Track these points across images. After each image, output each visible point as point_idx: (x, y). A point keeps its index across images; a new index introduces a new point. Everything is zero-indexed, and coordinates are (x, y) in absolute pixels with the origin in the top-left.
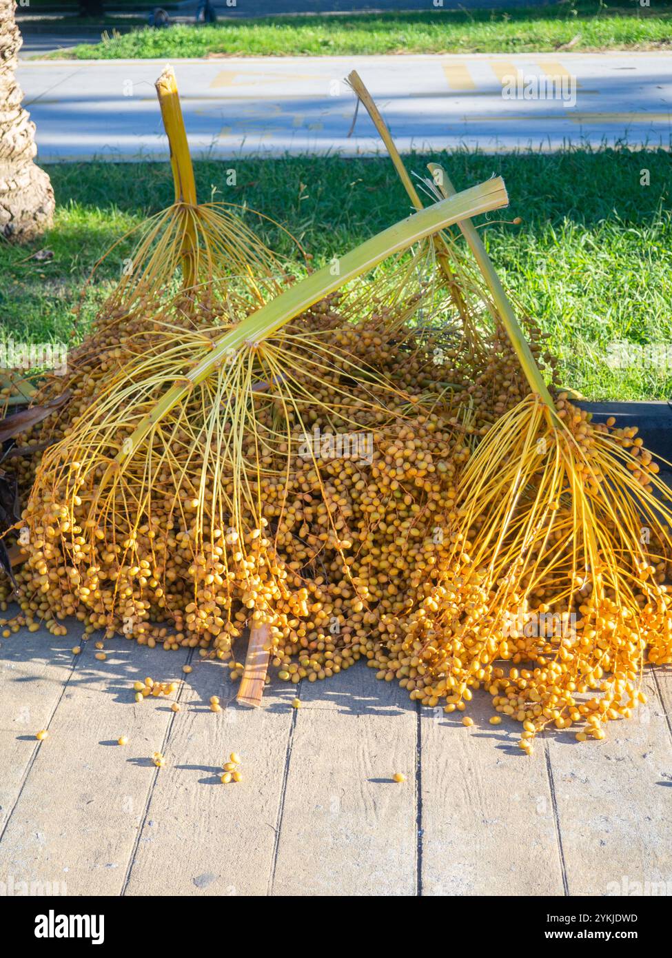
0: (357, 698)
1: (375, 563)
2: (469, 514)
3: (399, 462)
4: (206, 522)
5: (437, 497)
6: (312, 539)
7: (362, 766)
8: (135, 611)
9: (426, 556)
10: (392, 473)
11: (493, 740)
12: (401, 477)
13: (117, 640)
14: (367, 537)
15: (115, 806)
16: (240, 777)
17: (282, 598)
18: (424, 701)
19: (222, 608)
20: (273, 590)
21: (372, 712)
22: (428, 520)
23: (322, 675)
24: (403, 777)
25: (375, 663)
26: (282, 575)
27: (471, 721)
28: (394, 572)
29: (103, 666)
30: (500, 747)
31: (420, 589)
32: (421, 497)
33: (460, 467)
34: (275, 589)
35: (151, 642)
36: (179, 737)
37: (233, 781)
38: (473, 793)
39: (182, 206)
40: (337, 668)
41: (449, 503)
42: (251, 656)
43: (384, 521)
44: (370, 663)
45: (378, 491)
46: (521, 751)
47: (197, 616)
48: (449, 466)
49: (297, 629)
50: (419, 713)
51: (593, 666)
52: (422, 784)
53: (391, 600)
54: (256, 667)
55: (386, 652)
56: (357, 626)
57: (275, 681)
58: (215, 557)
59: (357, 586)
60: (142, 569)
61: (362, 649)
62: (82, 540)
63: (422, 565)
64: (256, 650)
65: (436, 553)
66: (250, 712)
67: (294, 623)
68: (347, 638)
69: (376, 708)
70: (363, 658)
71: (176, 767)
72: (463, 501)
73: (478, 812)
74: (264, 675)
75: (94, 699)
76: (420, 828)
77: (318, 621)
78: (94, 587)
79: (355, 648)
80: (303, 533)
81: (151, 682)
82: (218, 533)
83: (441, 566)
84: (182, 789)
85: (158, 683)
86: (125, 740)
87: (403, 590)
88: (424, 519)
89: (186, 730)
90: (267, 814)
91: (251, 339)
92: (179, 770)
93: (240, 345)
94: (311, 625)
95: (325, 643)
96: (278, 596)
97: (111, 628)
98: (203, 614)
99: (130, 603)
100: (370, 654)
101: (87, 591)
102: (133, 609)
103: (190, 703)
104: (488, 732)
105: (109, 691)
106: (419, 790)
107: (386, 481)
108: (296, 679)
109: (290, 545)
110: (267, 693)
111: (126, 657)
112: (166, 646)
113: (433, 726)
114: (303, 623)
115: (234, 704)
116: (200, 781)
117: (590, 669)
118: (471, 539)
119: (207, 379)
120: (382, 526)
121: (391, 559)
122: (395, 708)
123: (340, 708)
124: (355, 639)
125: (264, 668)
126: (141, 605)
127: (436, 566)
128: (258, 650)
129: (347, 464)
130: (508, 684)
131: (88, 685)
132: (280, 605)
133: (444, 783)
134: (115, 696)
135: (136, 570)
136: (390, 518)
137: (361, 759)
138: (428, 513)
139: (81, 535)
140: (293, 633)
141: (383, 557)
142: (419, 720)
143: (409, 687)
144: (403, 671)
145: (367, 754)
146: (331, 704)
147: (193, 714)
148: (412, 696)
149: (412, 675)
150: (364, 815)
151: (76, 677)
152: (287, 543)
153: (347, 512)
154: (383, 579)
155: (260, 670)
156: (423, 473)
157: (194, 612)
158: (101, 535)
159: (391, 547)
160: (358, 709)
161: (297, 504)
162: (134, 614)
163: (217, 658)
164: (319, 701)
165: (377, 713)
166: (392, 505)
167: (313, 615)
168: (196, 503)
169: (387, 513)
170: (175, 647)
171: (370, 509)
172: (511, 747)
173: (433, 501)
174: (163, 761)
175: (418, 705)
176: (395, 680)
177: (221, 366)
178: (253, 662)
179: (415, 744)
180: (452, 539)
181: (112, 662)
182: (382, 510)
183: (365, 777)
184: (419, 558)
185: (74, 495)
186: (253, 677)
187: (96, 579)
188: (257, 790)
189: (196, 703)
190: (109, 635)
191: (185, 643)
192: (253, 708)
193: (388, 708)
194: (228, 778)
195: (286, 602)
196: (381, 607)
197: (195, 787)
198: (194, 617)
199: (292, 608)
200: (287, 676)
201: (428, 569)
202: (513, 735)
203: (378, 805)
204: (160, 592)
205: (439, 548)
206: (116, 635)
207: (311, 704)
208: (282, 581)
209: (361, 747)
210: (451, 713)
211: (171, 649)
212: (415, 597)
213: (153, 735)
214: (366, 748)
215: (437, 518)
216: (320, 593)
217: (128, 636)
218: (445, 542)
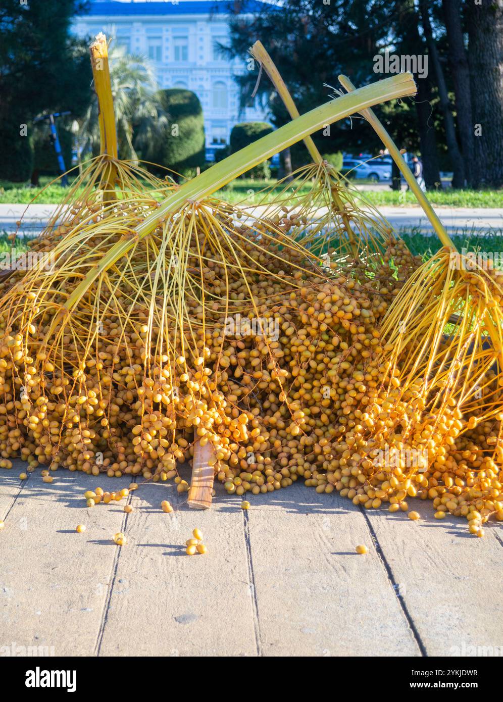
0: (302, 504)
1: (307, 397)
2: (397, 346)
3: (327, 306)
5: (362, 337)
6: (247, 378)
7: (322, 544)
8: (83, 437)
9: (357, 385)
10: (321, 316)
11: (442, 529)
12: (329, 321)
13: (61, 472)
14: (300, 373)
15: (82, 570)
16: (205, 549)
17: (223, 423)
18: (367, 505)
19: (168, 427)
20: (214, 415)
21: (318, 512)
22: (354, 358)
23: (264, 488)
24: (366, 549)
25: (313, 481)
26: (222, 404)
27: (418, 515)
28: (326, 402)
29: (49, 485)
30: (449, 533)
31: (351, 416)
32: (348, 337)
34: (217, 415)
35: (96, 470)
36: (135, 528)
37: (198, 553)
38: (437, 561)
39: (106, 157)
40: (278, 484)
41: (375, 341)
42: (196, 471)
43: (315, 359)
44: (308, 482)
45: (308, 335)
46: (472, 534)
47: (143, 439)
48: (371, 313)
49: (237, 452)
50: (364, 513)
52: (385, 554)
53: (324, 429)
54: (203, 478)
55: (322, 471)
56: (293, 451)
57: (221, 491)
58: (162, 379)
59: (293, 411)
60: (90, 399)
61: (300, 469)
62: (34, 370)
63: (353, 393)
64: (201, 466)
65: (365, 383)
66: (202, 512)
67: (234, 446)
68: (284, 461)
69: (323, 510)
70: (301, 479)
71: (139, 545)
72: (389, 334)
73: (447, 572)
74: (211, 484)
75: (46, 506)
76: (394, 583)
77: (257, 445)
78: (43, 415)
79: (293, 469)
80: (238, 373)
81: (101, 492)
82: (165, 358)
83: (370, 394)
84: (147, 559)
85: (108, 493)
86: (83, 528)
87: (334, 419)
88: (350, 358)
89: (141, 523)
90: (238, 575)
91: (193, 198)
92: (141, 547)
93: (182, 203)
94: (250, 448)
95: (264, 464)
96: (220, 421)
97: (56, 459)
98: (149, 437)
99: (76, 431)
100: (307, 474)
101: (36, 420)
102: (80, 436)
103: (141, 508)
104: (437, 524)
105: (59, 500)
106: (383, 558)
107: (315, 324)
108: (241, 491)
109: (226, 385)
110: (214, 501)
111: (73, 481)
112: (110, 473)
113: (380, 522)
114: (243, 448)
115: (185, 507)
116: (165, 554)
118: (400, 366)
120: (313, 364)
121: (323, 391)
122: (340, 510)
123: (288, 510)
124: (292, 462)
125: (211, 479)
126: (87, 433)
127: (366, 394)
128: (204, 464)
130: (445, 491)
131: (38, 497)
132: (222, 429)
133: (407, 554)
134: (67, 504)
135: (83, 399)
136: (320, 357)
137: (319, 540)
138: (354, 352)
139: (33, 365)
140: (234, 455)
141: (314, 390)
142: (366, 517)
143: (350, 495)
144: (344, 480)
145: (324, 538)
146: (279, 508)
147: (145, 515)
148: (355, 501)
149: (352, 484)
150: (335, 574)
151: (26, 492)
152: (223, 383)
153: (280, 353)
154: (316, 410)
155: (208, 480)
156: (350, 316)
157: (140, 435)
158: (51, 367)
159: (323, 381)
160: (308, 511)
161: (231, 350)
162: (80, 441)
163: (160, 480)
164: (267, 506)
165: (325, 512)
166: (322, 344)
167: (251, 441)
168: (145, 328)
169: (317, 353)
170: (118, 474)
171: (301, 348)
172: (461, 533)
173: (359, 341)
174: (125, 540)
175: (361, 507)
176: (335, 492)
177: (165, 221)
178: (199, 475)
179: (368, 530)
180: (381, 369)
181: (58, 484)
182: (313, 348)
183: (326, 551)
184: (350, 387)
185: (29, 323)
186: (201, 486)
187: (45, 408)
188: (223, 559)
189: (146, 508)
190: (54, 467)
191: (128, 470)
192: (204, 509)
193: (334, 510)
194: (193, 550)
195: (227, 427)
196: (314, 436)
197: (160, 559)
198: (140, 439)
199: (232, 433)
200: (233, 488)
201: (358, 397)
202: (458, 526)
203: (347, 568)
204: (105, 422)
205: (369, 377)
206: (60, 467)
207: (259, 507)
208: (222, 409)
209: (316, 533)
210: (395, 512)
211: (114, 476)
212: (347, 425)
213: (110, 526)
214: (321, 533)
215: (365, 354)
216: (257, 422)
217: (72, 467)
218: (374, 372)
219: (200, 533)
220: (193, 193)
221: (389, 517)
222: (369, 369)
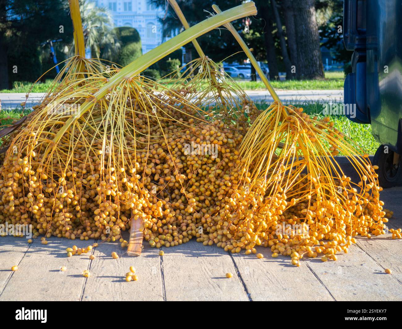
0: (195, 252)
1: (197, 190)
2: (249, 159)
3: (208, 137)
5: (228, 155)
6: (162, 180)
7: (206, 273)
8: (65, 217)
9: (226, 182)
11: (276, 263)
13: (53, 238)
14: (192, 176)
15: (63, 292)
16: (137, 278)
17: (148, 207)
18: (233, 251)
19: (115, 210)
20: (142, 202)
21: (204, 256)
22: (224, 167)
23: (173, 244)
24: (231, 275)
25: (201, 239)
26: (147, 195)
27: (262, 256)
28: (208, 193)
29: (46, 245)
30: (280, 265)
31: (223, 201)
33: (239, 143)
34: (144, 202)
35: (73, 237)
36: (96, 267)
37: (133, 280)
38: (273, 281)
39: (78, 57)
40: (181, 241)
41: (236, 157)
42: (132, 235)
43: (201, 168)
44: (198, 240)
46: (294, 265)
47: (101, 217)
48: (234, 141)
49: (156, 223)
50: (231, 256)
51: (325, 225)
52: (243, 278)
53: (207, 209)
54: (136, 238)
55: (207, 233)
56: (189, 222)
57: (147, 246)
58: (111, 181)
59: (189, 199)
60: (69, 195)
61: (194, 232)
62: (35, 178)
63: (224, 187)
64: (135, 232)
65: (231, 181)
66: (135, 258)
67: (154, 219)
68: (184, 228)
69: (207, 255)
70: (194, 238)
71: (98, 277)
72: (244, 153)
73: (279, 286)
74: (141, 242)
75: (43, 257)
76: (247, 293)
77: (168, 219)
78: (41, 205)
79: (190, 232)
80: (156, 178)
81: (76, 248)
82: (113, 169)
83: (234, 188)
84: (102, 285)
85: (80, 249)
86: (65, 268)
87: (213, 203)
88: (222, 168)
89: (100, 265)
90: (156, 291)
91: (128, 76)
92: (99, 278)
93: (121, 80)
94: (164, 221)
95: (173, 230)
96: (146, 205)
97: (50, 231)
98: (104, 216)
99: (61, 214)
100: (198, 235)
101: (37, 208)
102: (63, 217)
103: (99, 257)
104: (272, 260)
105: (51, 254)
106: (242, 280)
108: (159, 245)
109: (149, 185)
110: (142, 252)
111: (60, 243)
112: (82, 238)
113: (240, 260)
114: (160, 221)
115: (126, 255)
116: (113, 281)
117: (324, 226)
118: (251, 171)
119: (102, 98)
120: (200, 171)
121: (206, 186)
122: (217, 254)
123: (187, 255)
124: (189, 228)
125: (141, 239)
126: (68, 215)
127: (231, 187)
128: (137, 231)
129: (178, 143)
130: (278, 241)
131: (39, 252)
132: (147, 210)
133: (255, 277)
134: (56, 256)
135: (65, 195)
136: (204, 167)
137: (204, 271)
138: (224, 164)
139: (35, 175)
140: (155, 225)
141: (201, 186)
142: (232, 258)
143: (223, 246)
144: (219, 238)
145: (207, 270)
146: (181, 254)
147: (102, 261)
148: (226, 249)
149: (224, 240)
150: (213, 289)
151: (30, 250)
152: (148, 184)
153: (180, 166)
154: (202, 198)
155: (139, 239)
156: (221, 143)
157: (99, 214)
158: (45, 177)
159: (206, 181)
160: (197, 255)
161: (152, 165)
162: (63, 220)
163: (111, 241)
164: (174, 253)
165: (208, 256)
166: (205, 160)
167: (165, 217)
168: (101, 152)
169: (202, 165)
170: (87, 238)
171: (193, 162)
172: (287, 265)
173: (227, 157)
174: (89, 274)
175: (229, 252)
176: (214, 244)
177: (112, 90)
178: (134, 237)
179: (233, 265)
180: (239, 173)
181: (51, 245)
182: (200, 162)
183: (209, 277)
184: (222, 184)
185: (32, 150)
186: (135, 244)
187: (42, 201)
188: (147, 284)
189: (103, 257)
190: (48, 235)
191: (92, 236)
192: (137, 256)
193: (213, 254)
194: (129, 278)
195: (150, 209)
196: (201, 213)
197: (110, 284)
198: (99, 217)
199: (153, 212)
200: (154, 244)
201: (227, 189)
202: (286, 261)
203: (220, 286)
204: (78, 208)
205: (233, 178)
206: (52, 236)
207: (170, 254)
208: (147, 199)
209: (203, 267)
210: (249, 255)
211: (84, 240)
212: (220, 206)
213: (81, 267)
214: (206, 268)
215: (230, 164)
216: (168, 206)
217: (59, 235)
218: (236, 175)
219: (134, 269)
220: (128, 73)
221: (245, 257)
222: (233, 173)
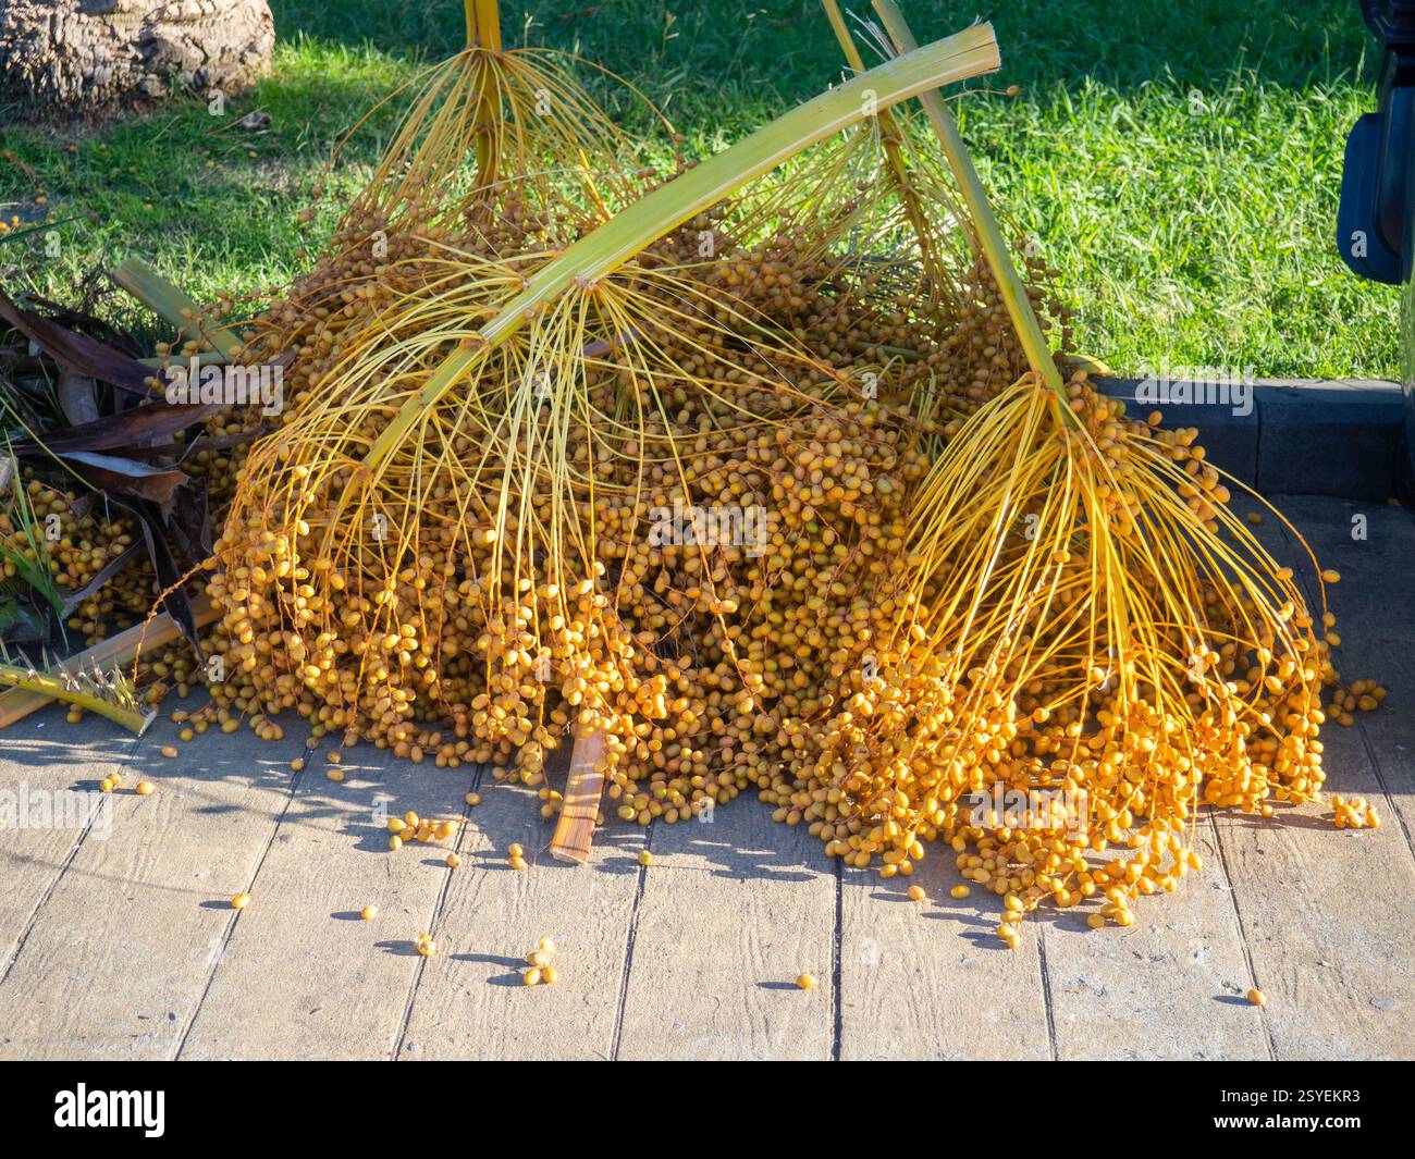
0: (742, 851)
1: (774, 637)
2: (927, 561)
3: (816, 476)
4: (507, 564)
5: (875, 533)
6: (674, 596)
7: (748, 961)
8: (394, 702)
9: (856, 627)
10: (805, 494)
11: (956, 924)
12: (819, 501)
13: (362, 750)
14: (762, 596)
15: (355, 1017)
16: (554, 976)
17: (626, 689)
18: (847, 859)
19: (529, 702)
20: (611, 676)
21: (764, 874)
22: (859, 569)
23: (686, 813)
24: (812, 981)
25: (771, 796)
26: (626, 652)
27: (921, 892)
28: (803, 652)
29: (336, 786)
30: (967, 935)
31: (844, 679)
32: (850, 532)
33: (912, 484)
34: (615, 675)
35: (417, 754)
36: (458, 908)
37: (543, 981)
38: (922, 1009)
39: (478, 53)
40: (711, 803)
41: (895, 544)
42: (574, 782)
43: (790, 569)
44: (763, 795)
45: (781, 523)
46: (999, 943)
47: (490, 716)
48: (896, 484)
49: (648, 739)
50: (839, 878)
51: (1118, 808)
52: (843, 991)
53: (799, 695)
54: (582, 798)
55: (788, 778)
56: (744, 736)
57: (612, 821)
58: (520, 623)
59: (744, 673)
60: (404, 639)
61: (751, 773)
62: (310, 591)
63: (848, 642)
64: (582, 771)
65: (871, 623)
66: (571, 870)
67: (643, 729)
68: (727, 755)
69: (771, 868)
70: (752, 787)
71: (453, 957)
72: (917, 539)
73: (930, 1039)
74: (594, 812)
75: (324, 845)
77: (681, 726)
78: (327, 664)
79: (740, 771)
80: (660, 585)
81: (415, 820)
82: (525, 584)
83: (878, 644)
84: (462, 992)
85: (425, 821)
86: (372, 912)
87: (817, 680)
88: (853, 569)
89: (469, 898)
90: (596, 1036)
91: (584, 274)
92: (457, 963)
93: (565, 285)
94: (670, 733)
95: (693, 762)
96: (620, 686)
97: (353, 730)
98: (500, 713)
99: (383, 692)
100: (763, 782)
101: (316, 671)
102: (389, 700)
103: (476, 854)
104: (948, 910)
105: (349, 831)
106: (838, 1001)
107: (794, 506)
108: (645, 818)
109: (640, 604)
110: (599, 839)
111: (377, 778)
112: (440, 761)
113: (859, 899)
114: (658, 730)
115: (546, 859)
116: (491, 981)
117: (1113, 814)
118: (927, 601)
119: (512, 338)
120: (787, 578)
121: (800, 631)
122: (801, 869)
123: (715, 867)
124: (740, 757)
125: (594, 801)
126: (401, 695)
127: (872, 643)
128: (586, 772)
129: (733, 478)
130: (983, 834)
131: (315, 821)
132: (622, 700)
133: (878, 991)
134: (357, 840)
135: (394, 639)
136: (800, 565)
137: (746, 951)
138: (860, 559)
139: (307, 582)
140: (642, 745)
141: (787, 627)
142: (839, 889)
143: (824, 835)
144: (816, 809)
145: (755, 943)
146: (701, 860)
147: (481, 871)
148: (829, 850)
149: (830, 816)
150: (749, 1041)
151: (297, 807)
152: (635, 602)
153: (732, 555)
154: (787, 662)
155: (589, 803)
156: (854, 495)
157: (485, 708)
158: (340, 583)
159: (801, 613)
160: (743, 870)
162: (390, 709)
163: (520, 782)
164: (682, 856)
165: (774, 876)
166: (804, 544)
167: (673, 718)
168: (491, 536)
169: (795, 558)
170: (454, 762)
171: (768, 550)
172: (984, 935)
173: (869, 539)
174: (432, 947)
175: (837, 865)
176: (803, 824)
177: (536, 317)
178: (578, 791)
179: (832, 928)
180: (898, 602)
181: (354, 784)
182: (787, 552)
183: (752, 979)
184: (844, 630)
185: (298, 519)
186: (577, 815)
187: (330, 653)
188: (580, 998)
189: (485, 854)
190: (350, 741)
191: (469, 757)
192: (576, 864)
193: (789, 869)
194: (534, 977)
195: (632, 696)
196: (781, 707)
197: (482, 990)
198: (485, 716)
199: (640, 706)
200: (631, 814)
201: (858, 648)
202: (987, 916)
203: (771, 1025)
204: (432, 676)
205: (877, 614)
206: (362, 742)
207: (668, 860)
208: (626, 662)
209: (746, 930)
210: (890, 879)
211: (447, 765)
212: (838, 692)
213: (417, 904)
214: (754, 935)
215: (875, 567)
216: (686, 682)
217: (380, 743)
218: (887, 607)
220: (588, 264)
221: (880, 890)
222: (879, 599)
